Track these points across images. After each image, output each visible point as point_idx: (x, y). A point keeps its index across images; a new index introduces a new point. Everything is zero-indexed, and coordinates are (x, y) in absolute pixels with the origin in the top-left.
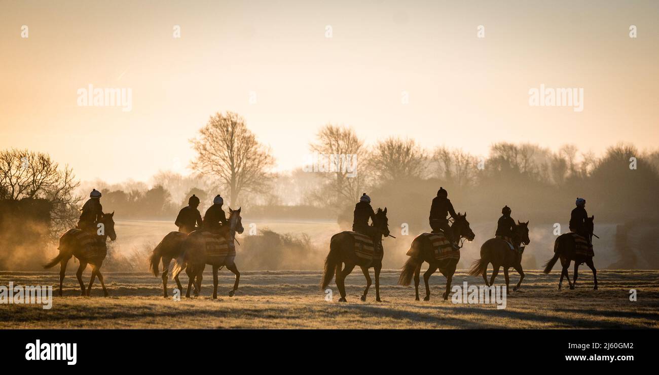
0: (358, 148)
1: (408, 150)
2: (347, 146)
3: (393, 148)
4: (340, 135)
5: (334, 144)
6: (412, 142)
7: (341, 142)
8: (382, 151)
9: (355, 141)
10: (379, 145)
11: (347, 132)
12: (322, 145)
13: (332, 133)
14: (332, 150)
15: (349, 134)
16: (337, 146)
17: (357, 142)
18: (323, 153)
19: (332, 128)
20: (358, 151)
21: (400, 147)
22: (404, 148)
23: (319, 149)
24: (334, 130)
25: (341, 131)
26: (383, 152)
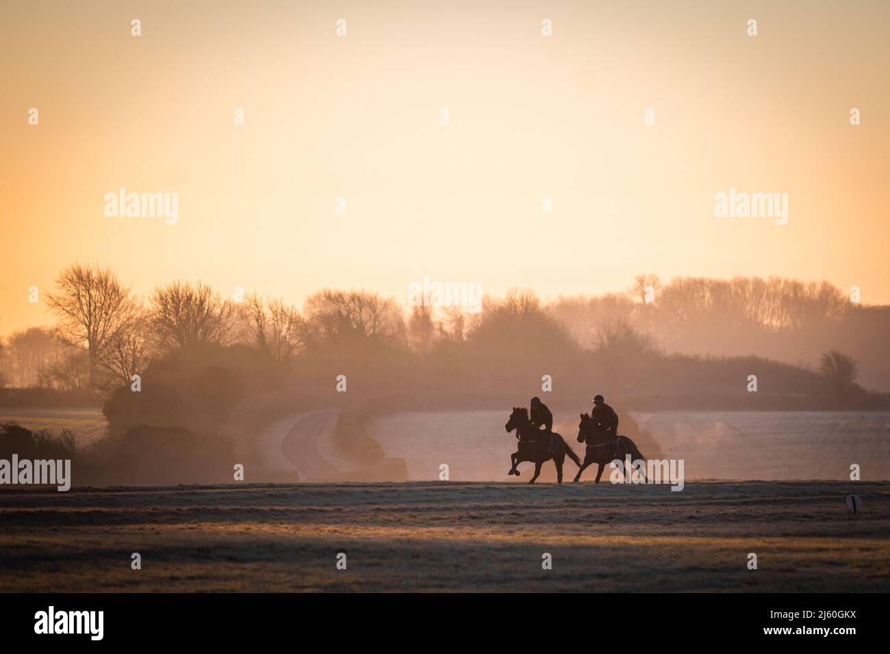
0: (120, 301)
1: (202, 302)
2: (103, 298)
3: (180, 301)
4: (93, 281)
5: (83, 296)
6: (208, 291)
7: (93, 292)
8: (163, 304)
9: (115, 290)
10: (157, 295)
11: (103, 277)
12: (66, 297)
13: (80, 278)
14: (81, 304)
15: (107, 280)
16: (88, 299)
17: (118, 291)
18: (68, 309)
19: (80, 272)
20: (121, 305)
21: (189, 298)
22: (196, 300)
23: (61, 302)
24: (84, 274)
25: (94, 275)
26: (165, 306)
